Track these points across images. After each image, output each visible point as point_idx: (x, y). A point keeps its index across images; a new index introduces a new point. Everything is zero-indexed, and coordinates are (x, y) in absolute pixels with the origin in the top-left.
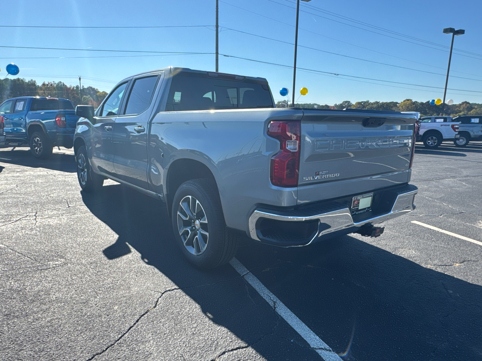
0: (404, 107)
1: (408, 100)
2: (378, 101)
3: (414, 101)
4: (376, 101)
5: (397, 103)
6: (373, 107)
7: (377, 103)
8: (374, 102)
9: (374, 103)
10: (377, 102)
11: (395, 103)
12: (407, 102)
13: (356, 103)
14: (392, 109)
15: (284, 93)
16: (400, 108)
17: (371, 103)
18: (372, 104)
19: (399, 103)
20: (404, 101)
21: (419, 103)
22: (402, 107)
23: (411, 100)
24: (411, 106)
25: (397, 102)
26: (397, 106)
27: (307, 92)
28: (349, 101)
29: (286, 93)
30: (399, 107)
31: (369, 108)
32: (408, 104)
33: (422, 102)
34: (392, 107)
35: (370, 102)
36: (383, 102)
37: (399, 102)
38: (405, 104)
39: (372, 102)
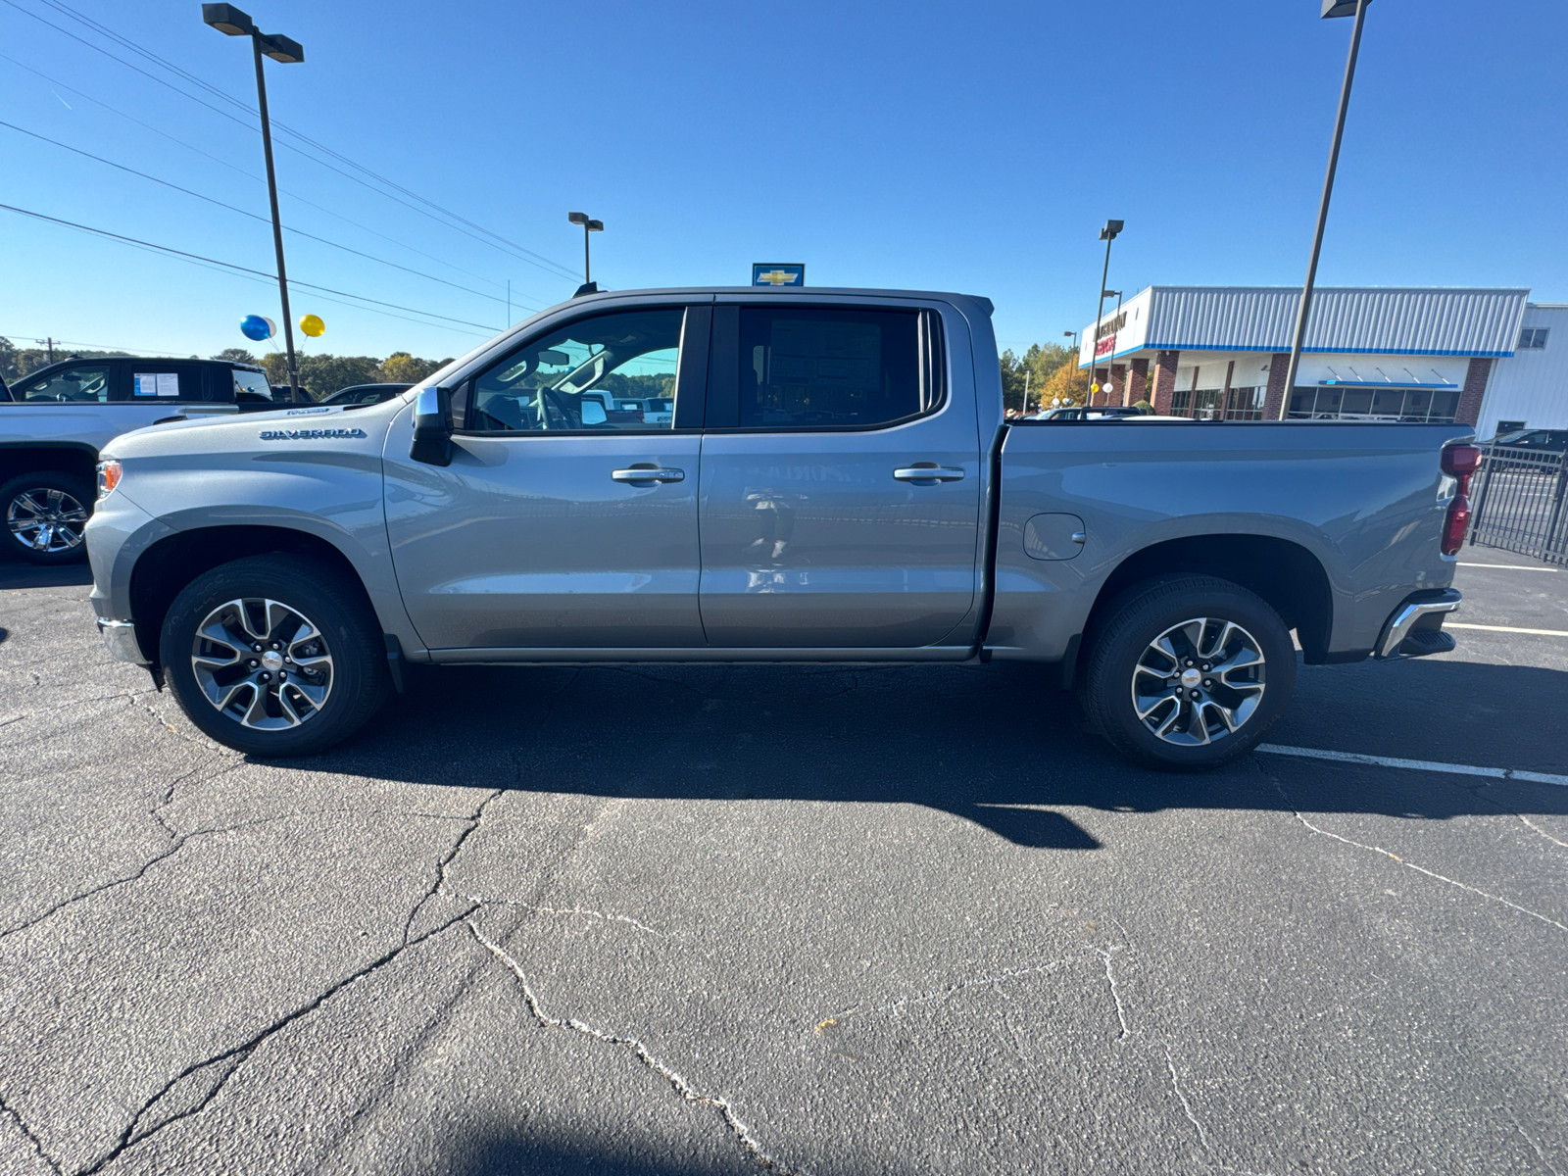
0: (395, 370)
1: (402, 355)
2: (329, 354)
3: (414, 356)
4: (322, 353)
5: (375, 361)
6: (318, 369)
7: (326, 358)
8: (317, 355)
9: (318, 358)
10: (324, 355)
11: (370, 360)
12: (399, 358)
13: (268, 356)
14: (368, 375)
15: (256, 330)
16: (387, 372)
17: (308, 357)
18: (313, 361)
19: (380, 362)
20: (393, 357)
21: (425, 362)
22: (392, 370)
23: (408, 355)
24: (412, 368)
25: (376, 357)
26: (377, 368)
27: (323, 328)
28: (243, 348)
29: (264, 332)
30: (383, 371)
31: (307, 370)
32: (402, 363)
33: (435, 360)
34: (367, 371)
35: (305, 355)
36: (343, 356)
37: (380, 359)
38: (395, 363)
39: (312, 355)
